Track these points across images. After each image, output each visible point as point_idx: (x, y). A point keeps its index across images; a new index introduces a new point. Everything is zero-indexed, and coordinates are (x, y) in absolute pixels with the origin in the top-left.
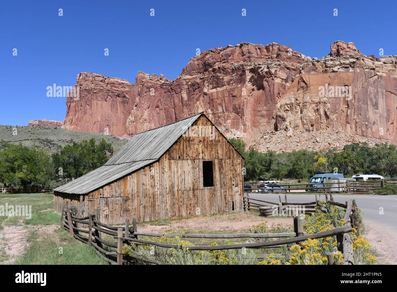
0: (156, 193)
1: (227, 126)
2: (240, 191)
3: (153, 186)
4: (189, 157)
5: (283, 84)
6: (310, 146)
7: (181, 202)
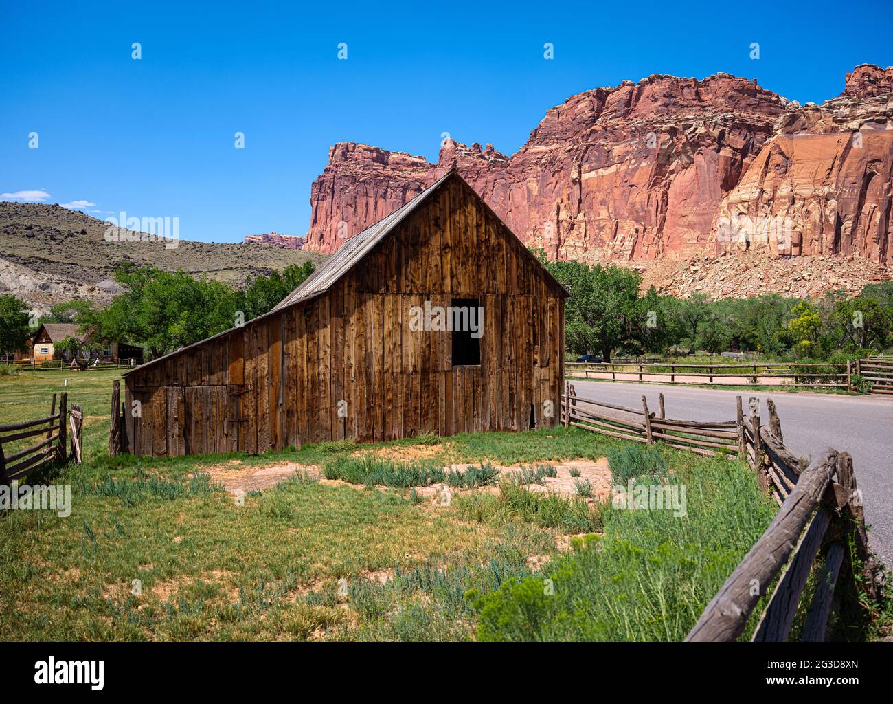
0: (322, 377)
1: (616, 247)
2: (552, 379)
3: (313, 361)
4: (415, 287)
5: (736, 161)
6: (787, 288)
7: (390, 401)
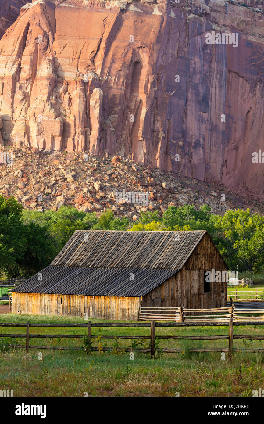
2: (225, 296)
4: (197, 268)
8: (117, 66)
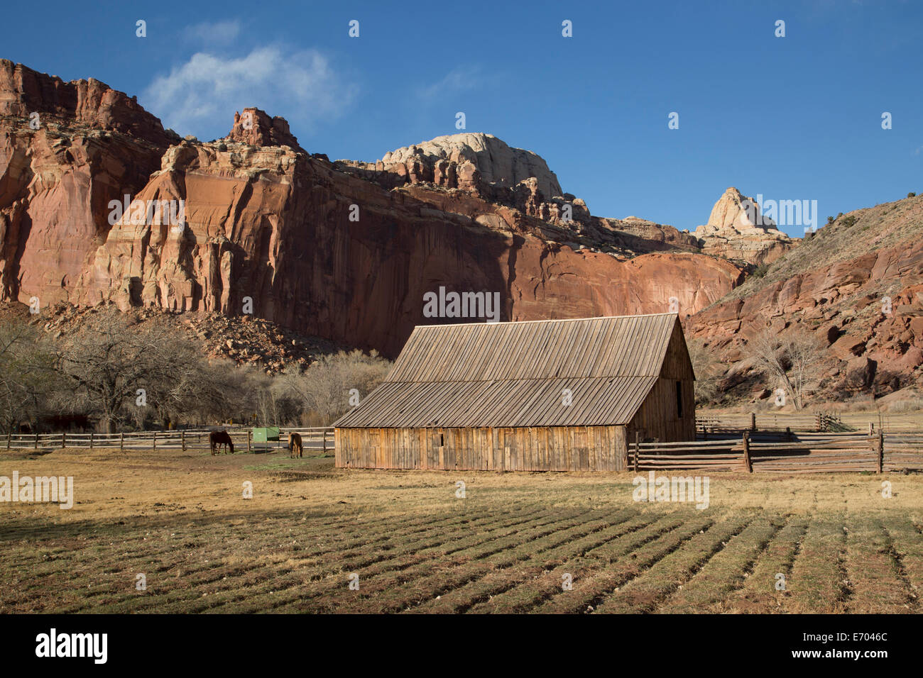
8: (247, 231)
